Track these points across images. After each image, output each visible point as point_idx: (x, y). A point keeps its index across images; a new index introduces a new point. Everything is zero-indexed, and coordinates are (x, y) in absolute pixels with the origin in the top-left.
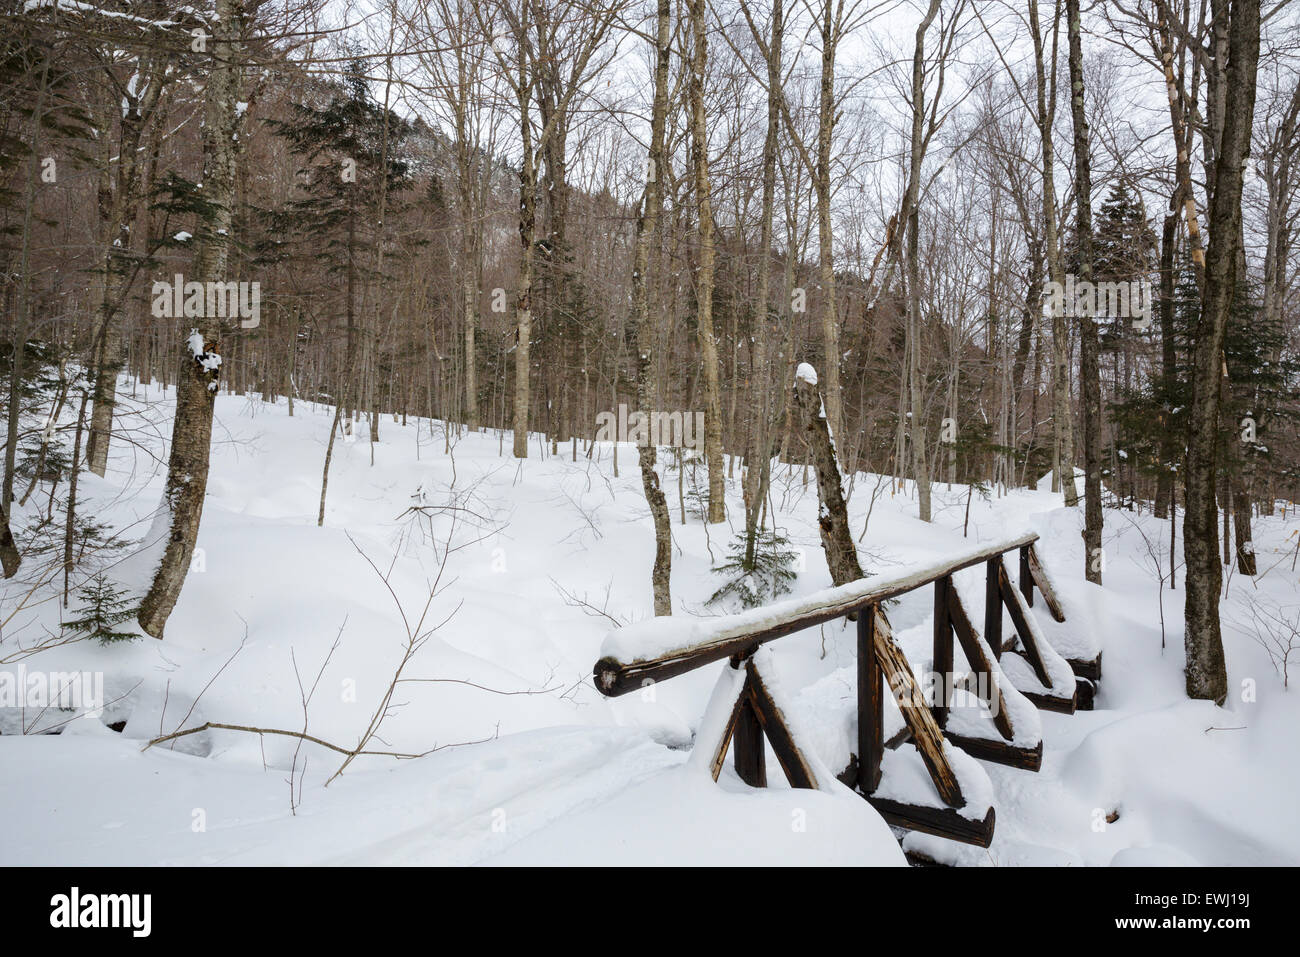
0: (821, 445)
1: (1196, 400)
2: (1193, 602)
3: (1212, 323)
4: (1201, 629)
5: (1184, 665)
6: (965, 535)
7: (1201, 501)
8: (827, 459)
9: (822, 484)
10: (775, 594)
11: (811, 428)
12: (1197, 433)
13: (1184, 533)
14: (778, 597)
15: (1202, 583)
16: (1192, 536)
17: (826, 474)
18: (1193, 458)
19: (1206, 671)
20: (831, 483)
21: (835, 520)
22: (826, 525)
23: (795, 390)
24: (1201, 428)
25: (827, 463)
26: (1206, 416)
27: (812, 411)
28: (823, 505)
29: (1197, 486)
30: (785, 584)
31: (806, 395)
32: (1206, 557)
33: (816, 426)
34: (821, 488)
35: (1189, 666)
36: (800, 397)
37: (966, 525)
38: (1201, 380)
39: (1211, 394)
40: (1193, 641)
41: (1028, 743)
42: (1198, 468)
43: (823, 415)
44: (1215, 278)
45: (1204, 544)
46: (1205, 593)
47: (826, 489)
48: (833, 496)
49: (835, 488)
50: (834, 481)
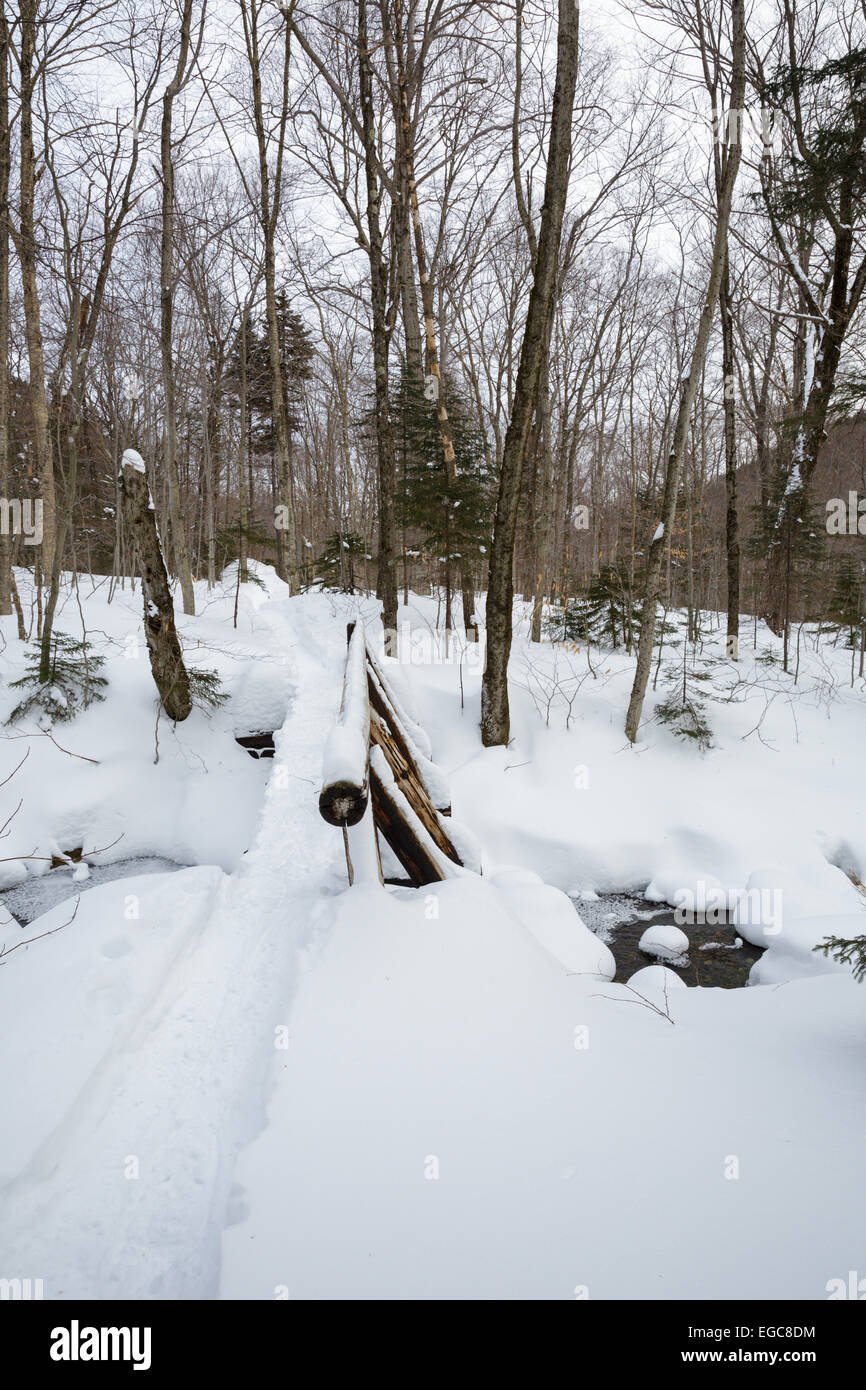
0: (149, 539)
1: (504, 495)
2: (492, 667)
3: (520, 429)
4: (496, 689)
5: (479, 720)
6: (235, 626)
7: (504, 581)
8: (154, 554)
9: (148, 581)
10: (87, 703)
11: (138, 521)
12: (503, 523)
13: (487, 608)
14: (90, 706)
15: (499, 651)
16: (494, 611)
17: (153, 570)
18: (499, 544)
19: (498, 722)
20: (159, 579)
21: (164, 618)
22: (153, 625)
23: (122, 479)
24: (507, 518)
25: (154, 558)
26: (511, 508)
27: (141, 502)
28: (151, 603)
29: (501, 568)
30: (95, 691)
31: (135, 486)
32: (504, 628)
33: (145, 519)
34: (147, 585)
35: (485, 720)
36: (128, 487)
37: (235, 617)
38: (509, 478)
39: (516, 490)
40: (490, 699)
41: (443, 804)
42: (502, 553)
43: (152, 506)
44: (525, 390)
45: (504, 617)
46: (501, 658)
47: (153, 586)
48: (160, 593)
49: (163, 585)
50: (162, 577)
